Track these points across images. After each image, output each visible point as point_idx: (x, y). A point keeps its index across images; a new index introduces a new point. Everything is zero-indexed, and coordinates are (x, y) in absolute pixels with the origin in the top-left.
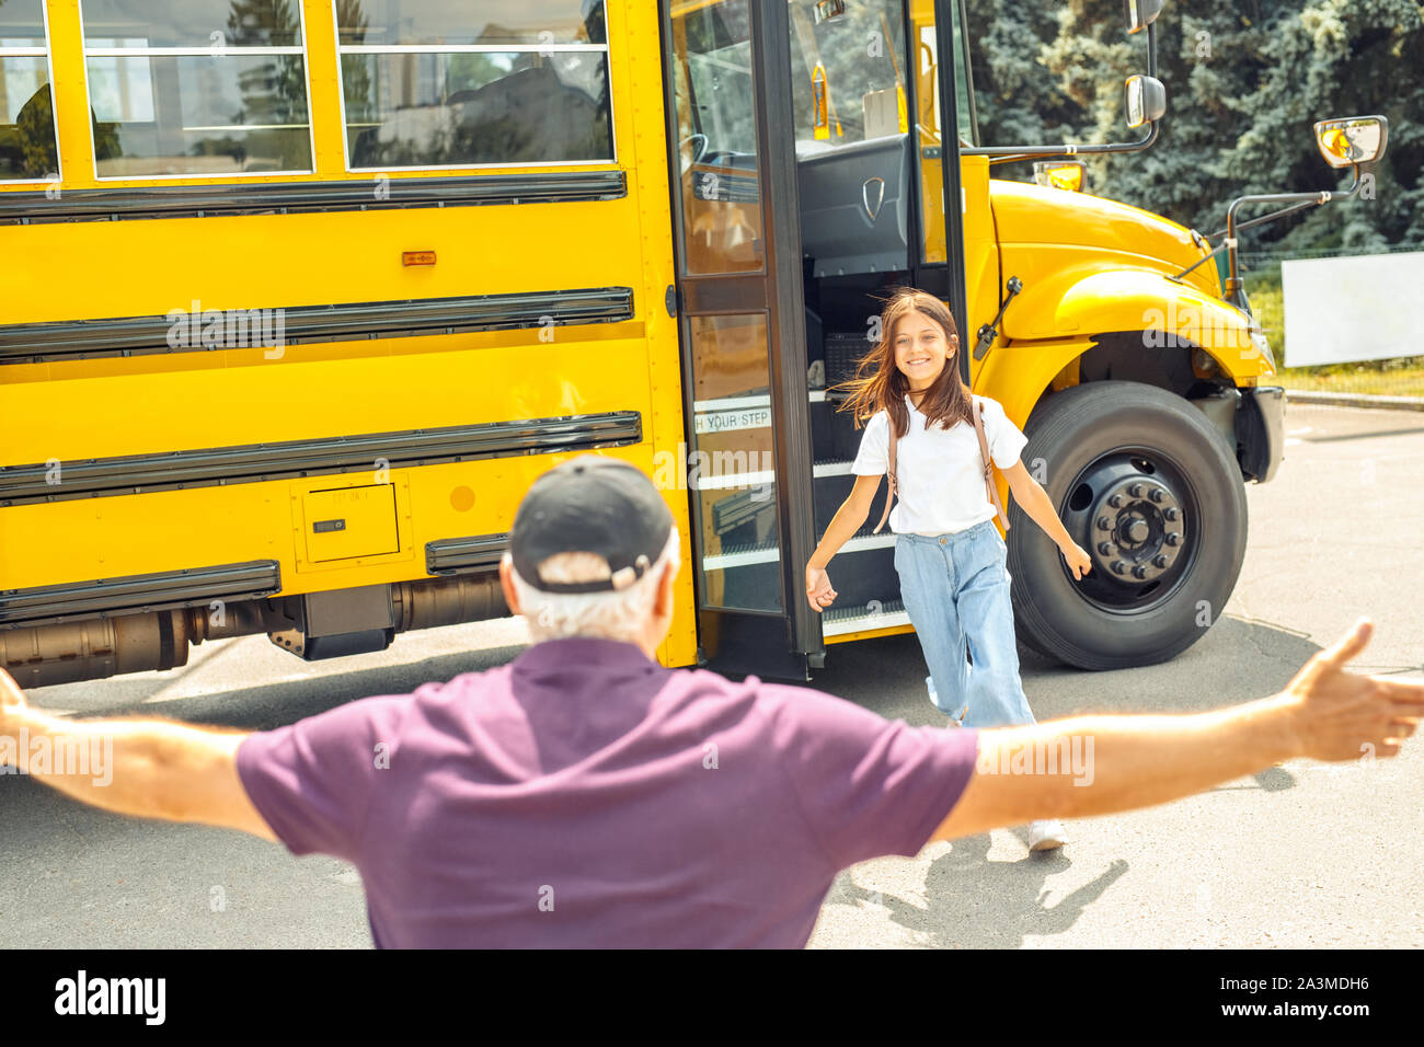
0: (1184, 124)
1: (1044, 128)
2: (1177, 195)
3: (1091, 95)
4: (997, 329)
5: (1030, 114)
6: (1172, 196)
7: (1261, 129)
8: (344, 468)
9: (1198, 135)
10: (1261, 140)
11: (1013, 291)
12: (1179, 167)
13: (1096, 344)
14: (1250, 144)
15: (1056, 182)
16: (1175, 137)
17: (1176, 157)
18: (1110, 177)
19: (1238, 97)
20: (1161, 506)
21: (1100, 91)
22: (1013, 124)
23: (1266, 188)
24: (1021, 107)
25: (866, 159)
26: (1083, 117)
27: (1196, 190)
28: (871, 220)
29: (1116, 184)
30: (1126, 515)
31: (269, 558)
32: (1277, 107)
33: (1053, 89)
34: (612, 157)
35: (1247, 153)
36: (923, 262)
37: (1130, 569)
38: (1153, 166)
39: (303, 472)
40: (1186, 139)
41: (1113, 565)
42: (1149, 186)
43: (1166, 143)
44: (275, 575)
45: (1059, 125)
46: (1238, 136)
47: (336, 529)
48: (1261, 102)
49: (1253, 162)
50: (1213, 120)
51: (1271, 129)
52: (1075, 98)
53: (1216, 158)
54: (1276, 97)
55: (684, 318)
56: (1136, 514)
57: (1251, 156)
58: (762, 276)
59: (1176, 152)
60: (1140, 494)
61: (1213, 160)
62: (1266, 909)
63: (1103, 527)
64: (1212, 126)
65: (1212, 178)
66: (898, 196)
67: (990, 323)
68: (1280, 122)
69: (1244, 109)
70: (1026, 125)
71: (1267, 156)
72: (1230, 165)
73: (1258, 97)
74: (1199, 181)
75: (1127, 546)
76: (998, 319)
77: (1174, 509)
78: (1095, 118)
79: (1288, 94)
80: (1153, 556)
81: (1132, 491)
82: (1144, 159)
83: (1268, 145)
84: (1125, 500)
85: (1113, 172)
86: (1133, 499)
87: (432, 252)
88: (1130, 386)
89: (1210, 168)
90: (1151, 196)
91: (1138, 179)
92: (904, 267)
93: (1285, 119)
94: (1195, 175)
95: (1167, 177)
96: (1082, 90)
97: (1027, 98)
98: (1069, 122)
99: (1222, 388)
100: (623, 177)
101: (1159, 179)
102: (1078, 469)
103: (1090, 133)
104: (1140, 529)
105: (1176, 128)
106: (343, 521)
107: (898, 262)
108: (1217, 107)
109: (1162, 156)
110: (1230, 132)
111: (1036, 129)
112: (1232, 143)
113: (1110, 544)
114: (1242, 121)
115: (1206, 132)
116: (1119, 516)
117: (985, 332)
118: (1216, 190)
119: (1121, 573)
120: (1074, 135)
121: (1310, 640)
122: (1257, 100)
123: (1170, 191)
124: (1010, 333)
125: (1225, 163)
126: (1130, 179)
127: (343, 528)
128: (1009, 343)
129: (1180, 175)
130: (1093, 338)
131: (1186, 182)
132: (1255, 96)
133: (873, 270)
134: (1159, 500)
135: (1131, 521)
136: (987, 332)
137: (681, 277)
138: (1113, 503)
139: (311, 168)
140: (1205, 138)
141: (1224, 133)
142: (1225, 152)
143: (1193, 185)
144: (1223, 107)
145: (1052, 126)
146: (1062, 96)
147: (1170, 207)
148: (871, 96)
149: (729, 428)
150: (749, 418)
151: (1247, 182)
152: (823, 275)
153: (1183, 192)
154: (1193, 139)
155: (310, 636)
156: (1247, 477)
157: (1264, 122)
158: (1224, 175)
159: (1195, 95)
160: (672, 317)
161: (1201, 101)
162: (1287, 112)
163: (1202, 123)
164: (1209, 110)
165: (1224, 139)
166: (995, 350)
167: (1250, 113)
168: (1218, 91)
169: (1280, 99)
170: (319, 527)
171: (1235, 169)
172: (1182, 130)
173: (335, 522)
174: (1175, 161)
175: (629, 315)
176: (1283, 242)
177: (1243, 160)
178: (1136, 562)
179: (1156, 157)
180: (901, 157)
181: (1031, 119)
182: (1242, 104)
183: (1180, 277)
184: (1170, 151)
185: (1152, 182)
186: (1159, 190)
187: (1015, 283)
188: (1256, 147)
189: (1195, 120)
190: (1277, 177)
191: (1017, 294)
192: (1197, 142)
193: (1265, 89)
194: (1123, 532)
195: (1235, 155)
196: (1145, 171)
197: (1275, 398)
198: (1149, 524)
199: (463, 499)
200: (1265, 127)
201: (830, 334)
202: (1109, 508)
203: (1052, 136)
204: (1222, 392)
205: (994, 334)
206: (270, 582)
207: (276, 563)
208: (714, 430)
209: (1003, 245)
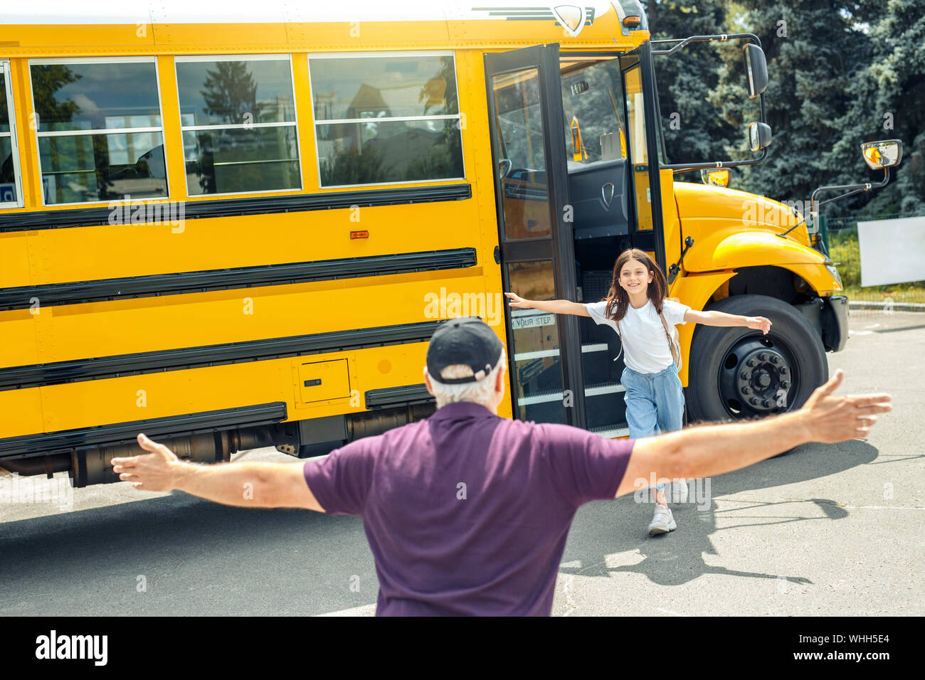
0: (799, 137)
1: (711, 141)
2: (796, 181)
3: (740, 120)
4: (680, 266)
5: (702, 132)
6: (793, 182)
7: (848, 139)
8: (320, 351)
9: (808, 143)
10: (848, 146)
11: (689, 244)
12: (797, 163)
13: (737, 273)
14: (841, 148)
15: (714, 180)
16: (793, 145)
17: (795, 157)
18: (753, 171)
19: (832, 119)
20: (777, 366)
21: (745, 117)
22: (692, 139)
23: (852, 176)
24: (696, 128)
25: (604, 173)
26: (736, 133)
27: (808, 178)
28: (607, 207)
29: (757, 175)
30: (757, 371)
31: (280, 401)
32: (857, 125)
33: (716, 116)
34: (463, 176)
35: (839, 154)
36: (637, 230)
37: (760, 402)
38: (780, 164)
39: (299, 354)
40: (800, 146)
41: (751, 400)
42: (778, 176)
43: (788, 149)
44: (284, 411)
45: (720, 139)
46: (833, 144)
47: (316, 384)
48: (846, 122)
49: (843, 159)
50: (817, 134)
51: (854, 138)
52: (730, 122)
53: (820, 158)
54: (856, 119)
55: (504, 264)
56: (763, 371)
57: (841, 156)
58: (551, 240)
59: (794, 154)
60: (765, 358)
61: (818, 159)
62: (831, 574)
63: (744, 378)
64: (817, 137)
65: (818, 170)
66: (622, 193)
67: (676, 263)
68: (859, 134)
69: (836, 127)
70: (699, 139)
71: (851, 156)
72: (828, 162)
73: (845, 119)
74: (809, 172)
75: (758, 389)
76: (681, 261)
77: (785, 367)
78: (743, 134)
79: (864, 116)
80: (773, 394)
81: (760, 357)
82: (775, 160)
83: (852, 149)
84: (756, 362)
85: (755, 168)
86: (760, 362)
87: (366, 231)
88: (757, 297)
89: (816, 164)
90: (779, 182)
91: (771, 172)
92: (627, 233)
93: (862, 133)
94: (807, 168)
95: (789, 171)
96: (734, 117)
97: (700, 122)
98: (726, 137)
99: (812, 298)
100: (468, 187)
101: (784, 172)
102: (729, 345)
103: (740, 144)
104: (765, 379)
105: (794, 139)
106: (320, 380)
107: (623, 230)
108: (818, 126)
109: (785, 157)
110: (828, 141)
111: (706, 142)
112: (829, 148)
113: (749, 387)
114: (836, 134)
115: (813, 141)
116: (753, 372)
117: (673, 268)
118: (820, 178)
119: (755, 404)
120: (730, 145)
121: (866, 442)
122: (844, 121)
123: (792, 179)
124: (687, 269)
125: (826, 160)
126: (766, 172)
127: (320, 384)
128: (687, 274)
129: (797, 169)
130: (735, 270)
131: (802, 173)
132: (843, 118)
133: (609, 235)
134: (776, 362)
135: (761, 374)
136: (675, 268)
137: (503, 241)
138: (749, 364)
139: (301, 188)
140: (812, 145)
141: (824, 142)
142: (825, 154)
143: (806, 175)
144: (823, 126)
145: (716, 140)
146: (722, 121)
147: (791, 189)
148: (605, 136)
149: (529, 326)
150: (540, 320)
151: (839, 172)
152: (580, 238)
153: (799, 179)
154: (805, 146)
155: (302, 444)
156: (828, 349)
157: (849, 134)
158: (825, 168)
159: (805, 119)
160: (498, 263)
161: (809, 123)
162: (863, 128)
163: (810, 136)
164: (814, 128)
165: (824, 145)
166: (679, 278)
167: (840, 129)
168: (819, 116)
169: (858, 120)
170: (308, 383)
171: (832, 164)
172: (798, 141)
173: (316, 380)
174: (794, 161)
175: (474, 263)
176: (864, 209)
177: (837, 158)
178: (764, 398)
179: (782, 158)
180: (623, 171)
181: (703, 135)
182: (834, 124)
183: (785, 234)
184: (791, 154)
185: (780, 174)
186: (784, 178)
187: (689, 240)
188: (845, 150)
189: (805, 134)
190: (859, 168)
191: (691, 246)
192: (807, 148)
193: (851, 113)
194: (756, 380)
195: (831, 156)
196: (776, 167)
197: (843, 303)
198: (771, 377)
199: (385, 367)
200: (850, 137)
201: (585, 272)
202: (747, 367)
203: (716, 146)
204: (812, 300)
205: (679, 269)
206: (280, 414)
207: (284, 404)
208: (520, 327)
209: (682, 219)
